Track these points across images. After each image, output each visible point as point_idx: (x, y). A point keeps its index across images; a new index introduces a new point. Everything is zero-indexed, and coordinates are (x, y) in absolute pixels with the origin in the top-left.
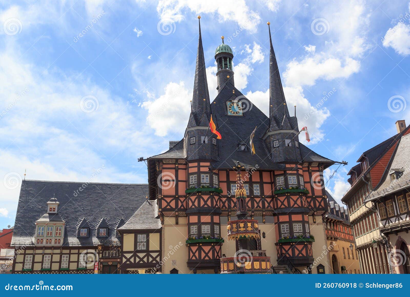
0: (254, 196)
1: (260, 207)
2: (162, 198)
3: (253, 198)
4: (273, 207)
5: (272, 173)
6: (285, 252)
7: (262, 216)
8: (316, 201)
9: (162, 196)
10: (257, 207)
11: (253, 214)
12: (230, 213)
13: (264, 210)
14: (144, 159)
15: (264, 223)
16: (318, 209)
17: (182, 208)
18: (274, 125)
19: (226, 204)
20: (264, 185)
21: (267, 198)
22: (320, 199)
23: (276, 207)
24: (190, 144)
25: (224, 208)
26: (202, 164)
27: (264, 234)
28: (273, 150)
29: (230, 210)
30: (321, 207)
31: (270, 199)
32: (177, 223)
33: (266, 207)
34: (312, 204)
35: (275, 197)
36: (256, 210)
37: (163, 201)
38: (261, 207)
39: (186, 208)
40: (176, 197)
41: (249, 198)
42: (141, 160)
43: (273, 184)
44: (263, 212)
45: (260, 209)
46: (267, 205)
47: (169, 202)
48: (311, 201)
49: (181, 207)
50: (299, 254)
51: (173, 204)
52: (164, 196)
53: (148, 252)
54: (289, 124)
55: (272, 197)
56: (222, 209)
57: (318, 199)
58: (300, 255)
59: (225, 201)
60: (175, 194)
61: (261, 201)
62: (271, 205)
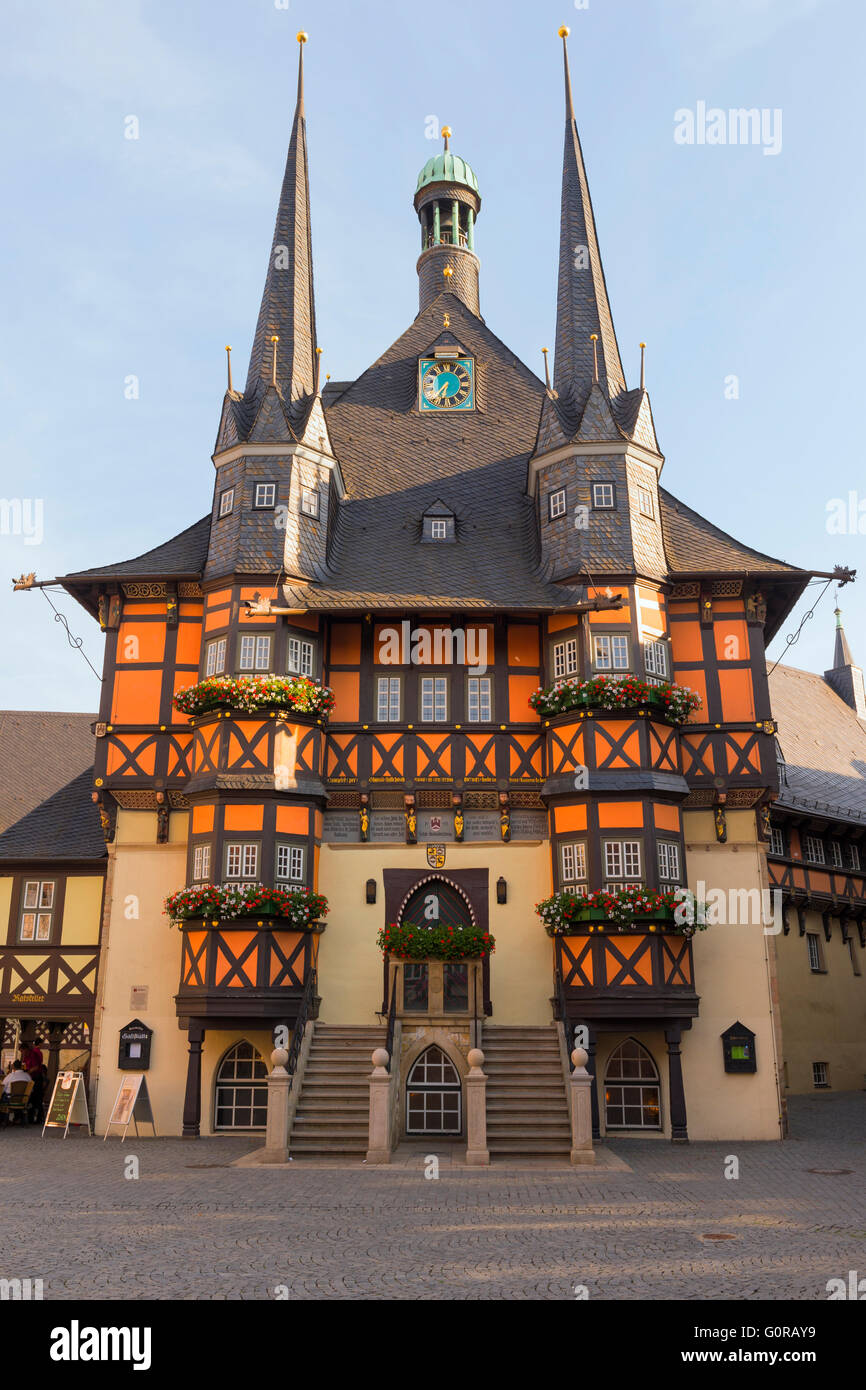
0: (466, 725)
1: (488, 774)
2: (109, 733)
3: (462, 733)
4: (540, 772)
7: (497, 809)
8: (728, 746)
9: (110, 729)
10: (473, 774)
11: (457, 801)
12: (365, 798)
13: (503, 784)
14: (38, 580)
15: (507, 841)
16: (735, 781)
19: (353, 760)
20: (512, 680)
21: (517, 733)
22: (742, 739)
25: (342, 774)
27: (502, 884)
28: (544, 529)
29: (363, 784)
30: (745, 771)
31: (532, 740)
32: (163, 837)
33: (512, 773)
34: (708, 758)
35: (544, 730)
36: (470, 783)
37: (110, 744)
38: (493, 771)
40: (161, 734)
41: (446, 736)
42: (26, 583)
44: (500, 793)
45: (489, 780)
46: (515, 762)
47: (132, 750)
48: (704, 746)
49: (176, 770)
50: (620, 976)
51: (147, 761)
52: (118, 727)
53: (54, 950)
56: (335, 780)
57: (735, 736)
58: (628, 980)
59: (350, 748)
60: (155, 720)
61: (493, 748)
62: (536, 762)
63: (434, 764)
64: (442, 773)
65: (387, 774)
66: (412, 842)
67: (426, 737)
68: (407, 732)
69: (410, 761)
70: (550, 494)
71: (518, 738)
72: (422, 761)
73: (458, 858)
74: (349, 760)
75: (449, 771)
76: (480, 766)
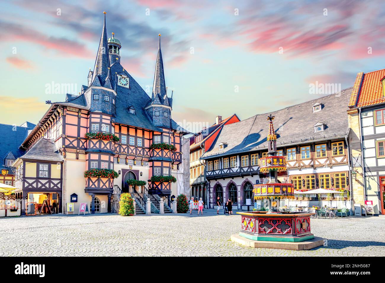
2: (65, 137)
3: (137, 147)
4: (149, 155)
5: (151, 133)
6: (155, 186)
7: (141, 161)
9: (66, 136)
11: (136, 158)
12: (120, 156)
13: (143, 157)
14: (51, 102)
15: (142, 166)
16: (176, 161)
17: (83, 147)
18: (158, 100)
20: (145, 140)
23: (152, 156)
24: (94, 100)
25: (116, 151)
26: (104, 117)
27: (141, 173)
28: (154, 117)
29: (120, 153)
30: (178, 159)
32: (77, 158)
33: (145, 155)
35: (152, 149)
36: (138, 156)
37: (66, 139)
38: (142, 154)
39: (86, 147)
40: (78, 139)
41: (134, 147)
42: (48, 102)
43: (151, 141)
45: (141, 156)
46: (145, 153)
47: (71, 141)
48: (173, 155)
51: (75, 144)
52: (67, 136)
53: (49, 179)
54: (168, 102)
55: (150, 149)
57: (177, 154)
59: (117, 147)
60: (77, 136)
61: (142, 151)
63: (132, 152)
64: (134, 153)
65: (124, 152)
66: (126, 164)
67: (131, 147)
68: (128, 146)
69: (128, 151)
70: (155, 111)
71: (146, 149)
72: (130, 151)
73: (134, 168)
74: (117, 149)
75: (135, 153)
76: (140, 153)
